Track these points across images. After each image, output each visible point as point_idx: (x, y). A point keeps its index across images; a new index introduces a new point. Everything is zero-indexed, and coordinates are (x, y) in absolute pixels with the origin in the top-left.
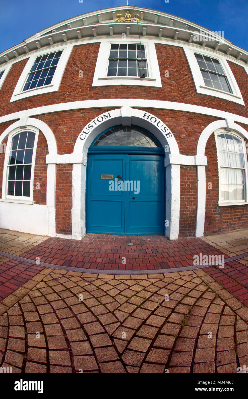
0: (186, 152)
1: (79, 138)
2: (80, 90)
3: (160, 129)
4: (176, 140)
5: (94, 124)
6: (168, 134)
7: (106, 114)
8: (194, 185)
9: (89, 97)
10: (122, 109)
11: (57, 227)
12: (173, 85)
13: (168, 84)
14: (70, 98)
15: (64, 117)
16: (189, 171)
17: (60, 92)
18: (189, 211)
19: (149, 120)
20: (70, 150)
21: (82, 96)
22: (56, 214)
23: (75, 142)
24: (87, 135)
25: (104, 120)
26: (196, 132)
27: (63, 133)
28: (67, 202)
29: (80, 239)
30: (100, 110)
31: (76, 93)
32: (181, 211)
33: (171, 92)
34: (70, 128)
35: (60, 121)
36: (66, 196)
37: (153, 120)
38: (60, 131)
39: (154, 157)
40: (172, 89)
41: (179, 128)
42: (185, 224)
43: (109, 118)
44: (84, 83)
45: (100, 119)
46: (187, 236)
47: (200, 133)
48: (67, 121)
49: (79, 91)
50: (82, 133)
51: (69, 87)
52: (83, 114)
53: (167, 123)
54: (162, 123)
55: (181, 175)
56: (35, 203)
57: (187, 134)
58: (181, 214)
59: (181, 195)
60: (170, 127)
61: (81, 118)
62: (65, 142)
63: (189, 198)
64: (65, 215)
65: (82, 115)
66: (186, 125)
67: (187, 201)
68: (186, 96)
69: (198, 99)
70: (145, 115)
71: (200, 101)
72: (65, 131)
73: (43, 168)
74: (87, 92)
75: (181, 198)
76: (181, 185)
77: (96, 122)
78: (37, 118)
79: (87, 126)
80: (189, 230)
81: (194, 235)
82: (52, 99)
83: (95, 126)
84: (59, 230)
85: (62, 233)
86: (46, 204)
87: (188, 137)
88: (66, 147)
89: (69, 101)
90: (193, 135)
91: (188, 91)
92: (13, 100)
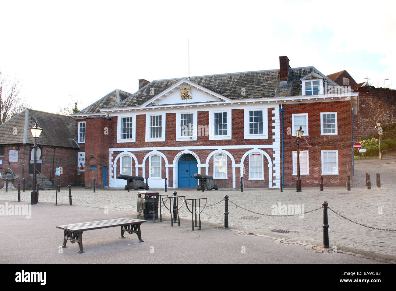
0: (203, 163)
3: (195, 157)
4: (200, 160)
6: (198, 158)
8: (205, 173)
9: (176, 145)
10: (185, 150)
11: (169, 185)
13: (199, 138)
17: (166, 142)
19: (192, 154)
21: (173, 145)
23: (173, 161)
24: (177, 159)
29: (175, 188)
30: (179, 151)
36: (171, 176)
39: (195, 164)
40: (201, 140)
41: (201, 156)
43: (182, 154)
44: (174, 139)
47: (208, 156)
48: (170, 154)
49: (172, 142)
51: (169, 140)
54: (196, 155)
55: (201, 170)
56: (162, 179)
60: (198, 155)
61: (174, 153)
64: (171, 182)
66: (204, 154)
68: (205, 142)
71: (210, 144)
72: (170, 157)
73: (164, 169)
77: (178, 155)
78: (160, 151)
82: (164, 144)
87: (204, 158)
88: (171, 162)
89: (170, 146)
90: (206, 157)
91: (206, 140)
92: (146, 141)
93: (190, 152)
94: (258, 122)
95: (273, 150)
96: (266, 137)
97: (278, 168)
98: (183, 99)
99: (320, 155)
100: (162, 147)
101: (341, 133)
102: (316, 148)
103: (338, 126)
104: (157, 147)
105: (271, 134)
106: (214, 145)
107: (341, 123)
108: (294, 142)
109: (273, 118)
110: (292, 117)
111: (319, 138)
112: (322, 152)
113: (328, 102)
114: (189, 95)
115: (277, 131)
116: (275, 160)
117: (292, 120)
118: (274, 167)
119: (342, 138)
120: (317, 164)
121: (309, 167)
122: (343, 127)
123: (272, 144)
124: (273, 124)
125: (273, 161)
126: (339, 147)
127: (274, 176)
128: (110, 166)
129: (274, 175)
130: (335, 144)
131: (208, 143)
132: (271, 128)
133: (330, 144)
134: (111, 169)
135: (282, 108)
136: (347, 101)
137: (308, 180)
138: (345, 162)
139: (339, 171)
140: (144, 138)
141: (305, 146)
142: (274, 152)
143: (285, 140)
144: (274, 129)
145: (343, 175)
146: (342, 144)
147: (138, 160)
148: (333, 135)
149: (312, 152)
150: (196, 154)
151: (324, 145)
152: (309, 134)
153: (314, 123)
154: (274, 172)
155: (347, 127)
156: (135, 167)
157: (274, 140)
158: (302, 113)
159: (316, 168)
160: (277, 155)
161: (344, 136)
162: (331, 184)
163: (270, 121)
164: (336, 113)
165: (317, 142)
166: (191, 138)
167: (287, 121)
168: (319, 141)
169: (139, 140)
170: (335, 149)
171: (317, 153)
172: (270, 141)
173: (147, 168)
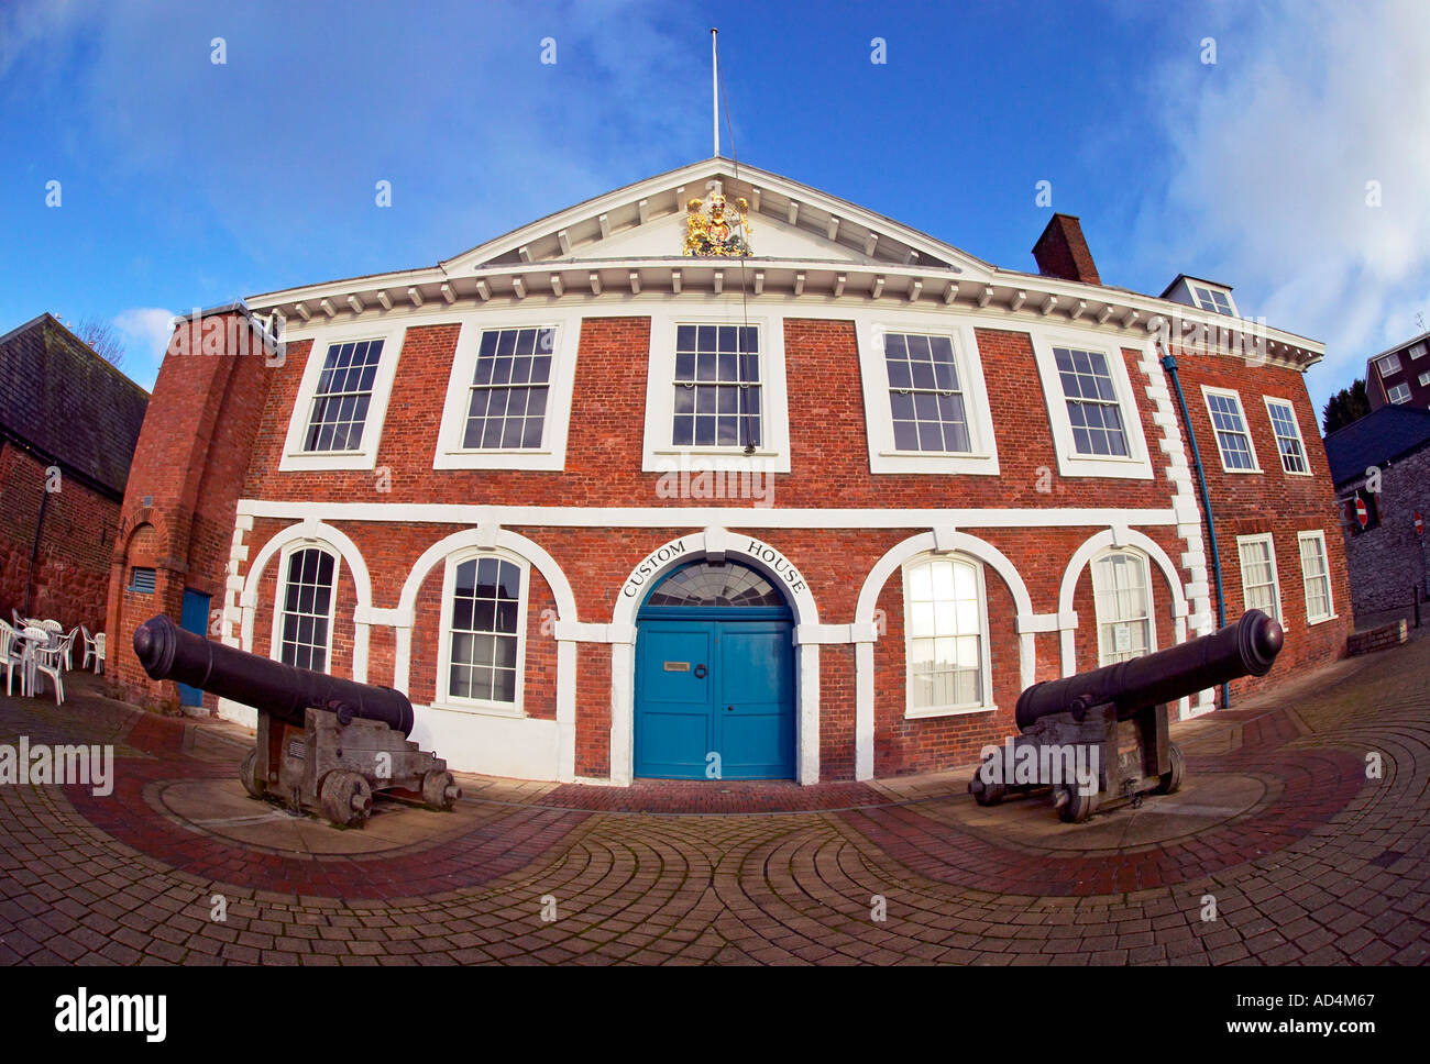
0: (833, 618)
1: (623, 590)
2: (616, 476)
3: (781, 575)
4: (813, 594)
5: (651, 565)
6: (797, 584)
7: (675, 543)
8: (849, 682)
9: (637, 498)
10: (708, 534)
11: (578, 763)
12: (817, 459)
13: (805, 459)
14: (595, 496)
15: (587, 541)
16: (838, 654)
17: (570, 475)
18: (839, 730)
19: (760, 558)
20: (605, 616)
21: (620, 493)
22: (577, 739)
23: (615, 599)
24: (640, 588)
25: (672, 558)
26: (858, 572)
27: (589, 578)
28: (600, 716)
29: (627, 785)
30: (664, 534)
31: (608, 484)
32: (821, 731)
33: (810, 481)
34: (602, 568)
35: (577, 550)
36: (597, 704)
37: (769, 556)
38: (579, 572)
39: (772, 626)
40: (813, 472)
41: (820, 568)
42: (831, 755)
43: (681, 554)
44: (623, 458)
45: (664, 555)
46: (838, 778)
47: (867, 573)
48: (594, 551)
49: (613, 479)
50: (628, 582)
51: (588, 462)
52: (628, 539)
53: (796, 560)
54: (785, 560)
55: (821, 664)
56: (528, 716)
57: (837, 580)
58: (821, 737)
59: (822, 701)
60: (801, 567)
61: (625, 547)
62: (592, 597)
63: (838, 707)
64: (596, 741)
65: (625, 541)
66: (837, 559)
67: (835, 713)
68: (844, 486)
69: (871, 488)
70: (752, 546)
71: (875, 494)
72: (591, 573)
73: (548, 648)
74: (630, 484)
75: (821, 707)
76: (822, 682)
77: (656, 560)
78: (521, 533)
79: (637, 569)
80: (840, 767)
81: (854, 778)
82: (553, 488)
83: (654, 570)
84: (582, 768)
85: (589, 776)
86: (555, 719)
88: (596, 609)
89: (594, 503)
90: (857, 578)
91: (851, 471)
92: (441, 462)
93: (741, 545)
94: (1100, 401)
97: (1203, 619)
99: (1297, 550)
100: (537, 502)
101: (1316, 472)
102: (1287, 522)
103: (1306, 448)
104: (508, 503)
106: (905, 506)
107: (1308, 438)
108: (1233, 496)
110: (1201, 394)
111: (1284, 486)
112: (1299, 537)
116: (1191, 580)
117: (1206, 408)
118: (1190, 617)
119: (1321, 488)
120: (1296, 585)
121: (1283, 600)
122: (1313, 451)
126: (1323, 519)
128: (229, 598)
130: (1316, 508)
131: (867, 492)
133: (1308, 509)
134: (230, 613)
135: (1169, 354)
138: (1339, 570)
139: (1335, 606)
140: (426, 449)
141: (1264, 515)
145: (1342, 618)
146: (1325, 510)
147: (374, 577)
148: (1305, 477)
149: (1281, 537)
150: (789, 554)
151: (1299, 511)
152: (1261, 468)
153: (1260, 430)
156: (351, 623)
158: (1224, 386)
159: (1296, 604)
160: (1196, 558)
161: (1323, 482)
164: (1290, 404)
165: (1283, 500)
167: (1195, 409)
168: (1286, 496)
169: (396, 458)
170: (1319, 525)
171: (1292, 543)
173: (428, 635)
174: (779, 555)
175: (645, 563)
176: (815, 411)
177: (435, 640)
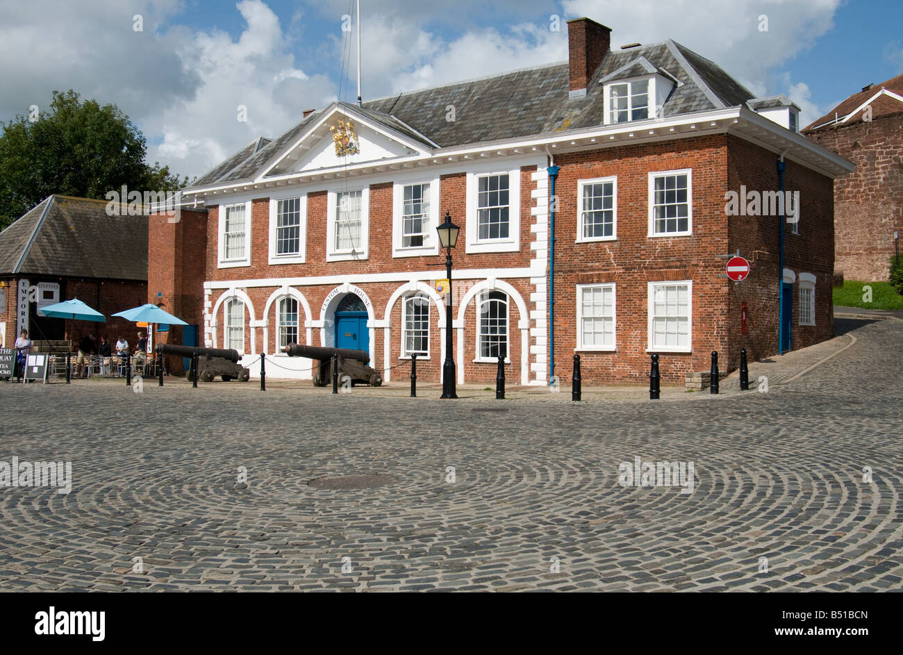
0: (378, 318)
1: (322, 308)
3: (364, 300)
4: (373, 308)
5: (329, 299)
6: (368, 304)
7: (335, 289)
8: (382, 343)
9: (326, 272)
10: (344, 285)
14: (315, 272)
15: (314, 290)
16: (379, 332)
17: (307, 264)
19: (358, 294)
20: (318, 318)
21: (321, 271)
23: (320, 311)
24: (326, 307)
25: (335, 295)
26: (387, 299)
27: (314, 304)
30: (333, 286)
31: (318, 267)
32: (375, 361)
33: (374, 262)
34: (318, 300)
35: (311, 293)
37: (361, 293)
38: (311, 303)
40: (376, 258)
41: (376, 298)
43: (337, 294)
44: (322, 256)
45: (332, 294)
47: (389, 299)
48: (315, 293)
49: (320, 265)
50: (323, 305)
51: (313, 259)
53: (369, 295)
54: (365, 295)
55: (375, 336)
59: (375, 349)
60: (371, 297)
61: (322, 291)
62: (315, 311)
63: (380, 352)
65: (323, 289)
68: (385, 263)
69: (393, 264)
70: (356, 290)
71: (393, 267)
72: (315, 301)
74: (324, 267)
75: (375, 351)
76: (375, 342)
77: (331, 296)
78: (296, 288)
82: (303, 270)
87: (381, 304)
89: (314, 275)
90: (385, 302)
91: (387, 256)
92: (271, 262)
93: (353, 289)
94: (499, 206)
95: (533, 281)
96: (515, 247)
97: (541, 332)
98: (339, 155)
99: (644, 296)
100: (300, 276)
101: (700, 232)
102: (635, 275)
103: (693, 211)
104: (291, 277)
105: (527, 236)
106: (403, 271)
107: (701, 201)
108: (580, 258)
109: (534, 194)
110: (576, 188)
111: (642, 247)
112: (651, 285)
113: (669, 141)
114: (351, 144)
115: (541, 229)
116: (535, 309)
117: (576, 197)
118: (532, 330)
119: (703, 245)
120: (636, 320)
121: (617, 329)
122: (706, 212)
123: (529, 266)
124: (534, 211)
125: (532, 312)
126: (693, 272)
127: (532, 352)
128: (206, 323)
129: (534, 349)
130: (684, 263)
131: (391, 266)
132: (527, 220)
133: (672, 264)
134: (207, 330)
135: (552, 164)
136: (720, 134)
137: (614, 366)
138: (709, 315)
139: (693, 343)
140: (266, 256)
141: (608, 270)
142: (534, 288)
143: (560, 254)
144: (536, 223)
145: (704, 354)
146: (702, 263)
147: (255, 308)
148: (678, 237)
149: (624, 285)
150: (367, 293)
151: (654, 266)
152: (618, 236)
153: (631, 204)
154: (532, 341)
155: (716, 212)
156: (250, 327)
157: (534, 255)
158: (602, 176)
159: (634, 333)
160: (540, 297)
161: (709, 239)
162: (672, 379)
163: (528, 202)
164: (688, 173)
165: (637, 258)
166: (354, 253)
167: (566, 200)
168: (643, 255)
169: (257, 260)
170: (686, 277)
171: (637, 290)
172: (523, 257)
173: (272, 328)
174: (364, 293)
175: (327, 298)
176: (378, 230)
177: (275, 331)
